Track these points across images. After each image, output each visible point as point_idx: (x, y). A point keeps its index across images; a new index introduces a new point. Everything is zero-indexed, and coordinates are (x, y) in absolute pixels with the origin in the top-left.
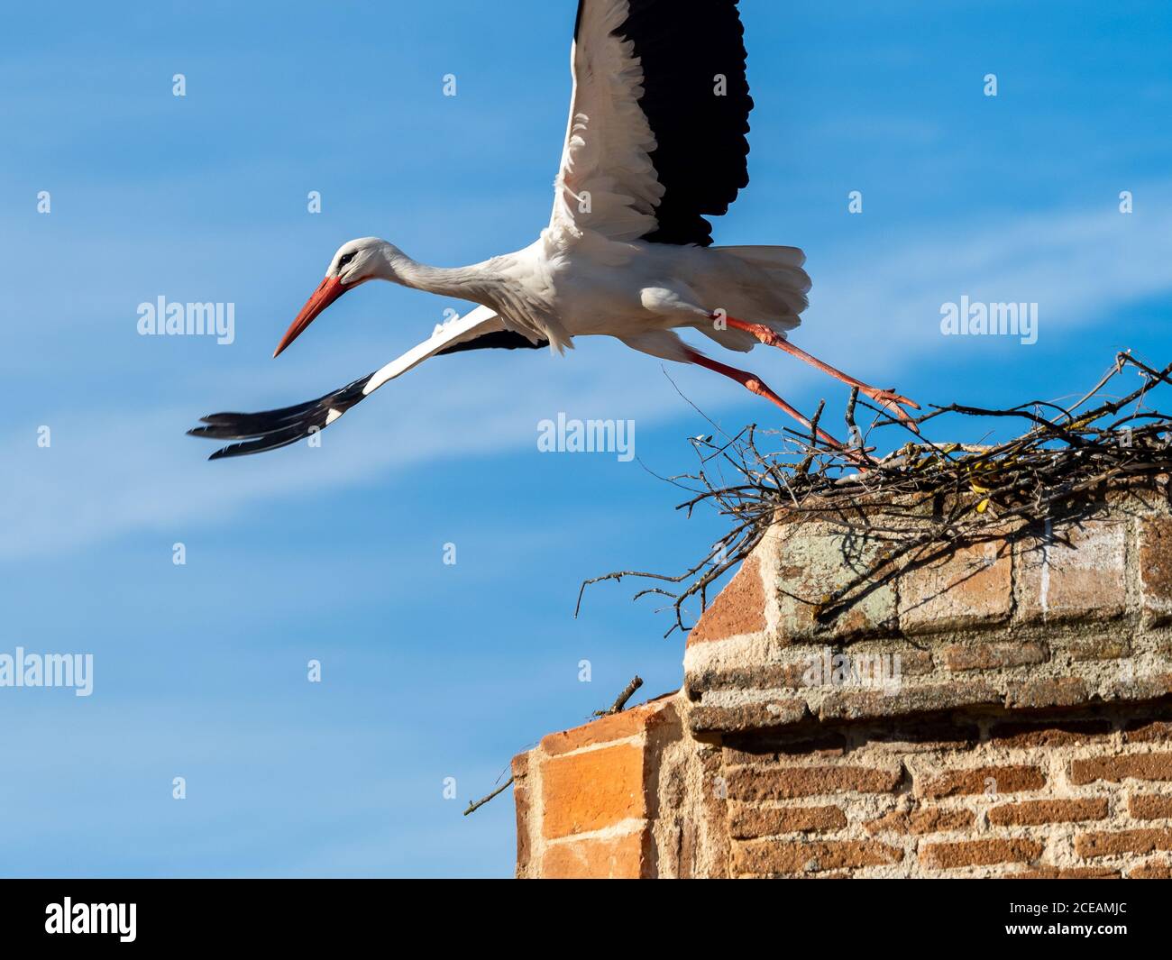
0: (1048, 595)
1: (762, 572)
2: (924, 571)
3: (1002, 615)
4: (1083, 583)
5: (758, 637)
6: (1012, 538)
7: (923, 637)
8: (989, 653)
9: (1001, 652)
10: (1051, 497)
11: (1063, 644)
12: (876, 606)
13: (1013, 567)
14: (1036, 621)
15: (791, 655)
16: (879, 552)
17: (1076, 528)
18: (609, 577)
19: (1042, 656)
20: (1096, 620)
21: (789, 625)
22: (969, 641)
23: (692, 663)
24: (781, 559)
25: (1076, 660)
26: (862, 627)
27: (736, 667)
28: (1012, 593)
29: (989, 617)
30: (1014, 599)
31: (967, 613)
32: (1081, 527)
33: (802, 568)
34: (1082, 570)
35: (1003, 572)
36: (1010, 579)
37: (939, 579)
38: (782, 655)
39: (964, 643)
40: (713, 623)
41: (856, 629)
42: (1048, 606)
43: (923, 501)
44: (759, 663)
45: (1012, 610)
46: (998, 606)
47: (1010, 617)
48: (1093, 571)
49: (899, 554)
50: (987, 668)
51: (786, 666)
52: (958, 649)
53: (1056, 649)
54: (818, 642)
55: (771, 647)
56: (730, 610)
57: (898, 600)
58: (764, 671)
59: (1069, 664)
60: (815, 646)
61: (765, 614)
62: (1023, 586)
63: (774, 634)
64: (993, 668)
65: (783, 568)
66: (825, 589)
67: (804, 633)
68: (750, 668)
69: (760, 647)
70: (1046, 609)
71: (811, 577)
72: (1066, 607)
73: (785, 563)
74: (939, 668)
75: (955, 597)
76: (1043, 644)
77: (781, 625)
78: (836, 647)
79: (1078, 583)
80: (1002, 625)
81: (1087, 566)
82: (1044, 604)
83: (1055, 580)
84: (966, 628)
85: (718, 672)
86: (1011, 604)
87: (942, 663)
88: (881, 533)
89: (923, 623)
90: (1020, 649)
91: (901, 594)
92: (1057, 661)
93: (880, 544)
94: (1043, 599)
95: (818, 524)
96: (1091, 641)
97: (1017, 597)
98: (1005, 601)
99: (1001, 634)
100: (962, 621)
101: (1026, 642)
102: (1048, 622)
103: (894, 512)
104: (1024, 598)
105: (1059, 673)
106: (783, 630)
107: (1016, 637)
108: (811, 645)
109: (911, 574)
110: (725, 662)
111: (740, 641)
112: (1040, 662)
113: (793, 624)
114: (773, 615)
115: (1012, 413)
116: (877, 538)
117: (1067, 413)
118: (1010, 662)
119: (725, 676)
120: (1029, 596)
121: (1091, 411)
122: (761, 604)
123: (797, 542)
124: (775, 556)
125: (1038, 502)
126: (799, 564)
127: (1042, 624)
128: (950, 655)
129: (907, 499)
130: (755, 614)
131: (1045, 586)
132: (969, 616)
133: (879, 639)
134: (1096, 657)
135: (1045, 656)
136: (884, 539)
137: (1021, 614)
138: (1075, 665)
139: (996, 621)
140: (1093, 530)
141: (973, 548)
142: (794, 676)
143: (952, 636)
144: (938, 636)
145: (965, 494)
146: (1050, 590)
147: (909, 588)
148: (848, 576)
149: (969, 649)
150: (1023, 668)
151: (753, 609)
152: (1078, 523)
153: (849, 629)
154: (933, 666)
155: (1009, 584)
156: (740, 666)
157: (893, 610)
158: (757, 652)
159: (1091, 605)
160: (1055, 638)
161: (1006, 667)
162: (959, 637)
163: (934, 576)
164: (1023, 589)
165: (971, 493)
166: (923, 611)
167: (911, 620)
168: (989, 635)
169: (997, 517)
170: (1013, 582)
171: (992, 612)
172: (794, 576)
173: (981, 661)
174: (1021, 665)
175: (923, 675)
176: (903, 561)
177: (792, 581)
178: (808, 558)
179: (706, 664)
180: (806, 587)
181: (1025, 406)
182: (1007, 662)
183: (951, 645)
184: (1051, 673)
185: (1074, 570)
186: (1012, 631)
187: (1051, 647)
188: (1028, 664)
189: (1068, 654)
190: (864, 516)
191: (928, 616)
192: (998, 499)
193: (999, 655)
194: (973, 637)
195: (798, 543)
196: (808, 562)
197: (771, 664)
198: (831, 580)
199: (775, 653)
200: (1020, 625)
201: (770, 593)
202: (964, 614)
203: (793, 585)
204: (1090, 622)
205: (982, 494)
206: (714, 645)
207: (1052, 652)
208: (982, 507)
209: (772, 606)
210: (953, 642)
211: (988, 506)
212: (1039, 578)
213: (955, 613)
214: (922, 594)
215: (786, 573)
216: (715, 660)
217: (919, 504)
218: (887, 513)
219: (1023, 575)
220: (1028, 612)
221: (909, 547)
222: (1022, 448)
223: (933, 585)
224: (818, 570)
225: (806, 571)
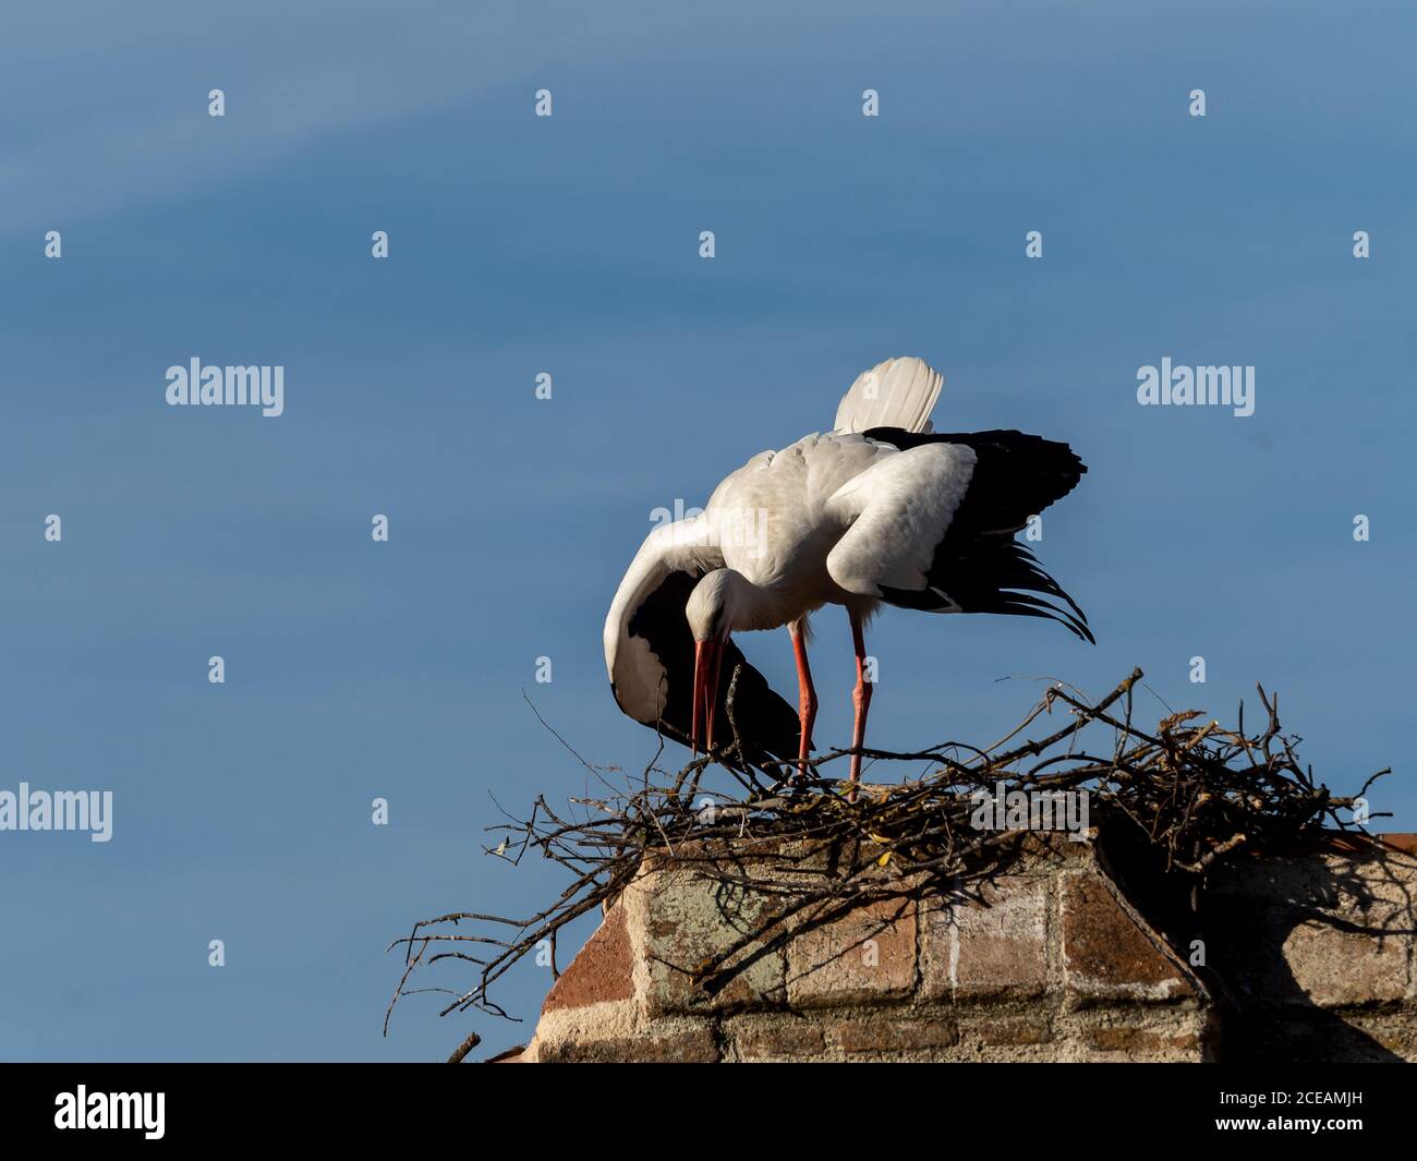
0: (958, 967)
1: (629, 927)
2: (816, 935)
3: (905, 990)
4: (998, 954)
5: (624, 1005)
6: (915, 894)
7: (813, 1012)
8: (889, 1032)
9: (903, 1033)
10: (963, 852)
11: (973, 1026)
12: (762, 976)
13: (918, 932)
14: (944, 998)
15: (663, 1027)
16: (763, 910)
17: (990, 887)
18: (445, 919)
19: (949, 1038)
20: (1012, 999)
21: (661, 992)
22: (867, 1018)
23: (547, 1032)
24: (650, 913)
25: (988, 1044)
26: (745, 998)
27: (598, 1039)
28: (917, 964)
29: (890, 991)
30: (919, 971)
31: (865, 986)
32: (996, 886)
33: (676, 924)
34: (997, 939)
35: (907, 937)
36: (914, 947)
37: (833, 943)
38: (652, 1027)
39: (860, 1020)
40: (573, 987)
41: (737, 1001)
42: (958, 980)
43: (814, 851)
44: (625, 1035)
45: (916, 984)
46: (901, 979)
47: (914, 992)
48: (1009, 941)
49: (790, 912)
50: (887, 1051)
51: (656, 1040)
52: (854, 1026)
53: (966, 1031)
54: (694, 1014)
55: (640, 1017)
56: (592, 971)
57: (786, 967)
58: (631, 1044)
59: (980, 1049)
60: (689, 1018)
61: (634, 977)
62: (929, 956)
63: (644, 1002)
64: (893, 1050)
65: (653, 923)
66: (702, 951)
67: (678, 1001)
68: (615, 1040)
69: (627, 1017)
70: (955, 985)
71: (686, 936)
72: (979, 983)
73: (655, 917)
74: (831, 1048)
75: (851, 966)
76: (950, 1025)
77: (652, 992)
78: (714, 1019)
79: (992, 956)
80: (905, 1001)
81: (1002, 935)
82: (953, 979)
83: (966, 950)
84: (863, 1003)
85: (578, 1045)
86: (915, 977)
87: (835, 1043)
88: (768, 886)
89: (814, 996)
90: (925, 1029)
91: (790, 961)
92: (967, 1044)
93: (765, 899)
94: (952, 972)
95: (694, 872)
96: (1005, 1023)
97: (922, 969)
98: (909, 973)
99: (904, 1011)
100: (859, 996)
101: (932, 1021)
102: (957, 1000)
104: (930, 969)
105: (968, 1058)
106: (654, 998)
107: (920, 1015)
108: (685, 1016)
109: (801, 937)
110: (586, 1033)
111: (604, 1009)
112: (947, 1046)
113: (665, 991)
114: (641, 979)
115: (922, 756)
116: (762, 892)
117: (983, 754)
118: (913, 1044)
119: (586, 1049)
120: (937, 968)
121: (1011, 751)
122: (628, 966)
123: (675, 893)
124: (644, 908)
125: (948, 857)
126: (671, 919)
127: (950, 1001)
128: (844, 1034)
129: (797, 847)
130: (622, 977)
131: (954, 956)
132: (868, 989)
133: (764, 1012)
134: (1010, 1042)
135: (952, 1038)
136: (769, 893)
137: (926, 989)
138: (987, 1049)
139: (898, 997)
140: (1010, 891)
141: (871, 907)
142: (665, 1052)
143: (847, 1012)
144: (832, 1012)
145: (864, 843)
146: (960, 962)
147: (798, 953)
148: (729, 935)
149: (866, 1028)
150: (927, 1051)
151: (619, 971)
152: (991, 881)
153: (730, 1001)
154: (825, 1046)
155: (914, 953)
156: (603, 1038)
157: (780, 979)
158: (624, 1022)
159: (1008, 981)
160: (965, 1018)
161: (908, 1049)
162: (855, 1013)
163: (827, 939)
164: (930, 959)
165: (870, 842)
166: (814, 981)
167: (801, 991)
168: (890, 1012)
169: (901, 873)
170: (918, 951)
171: (893, 986)
172: (665, 934)
173: (879, 1042)
174: (925, 1048)
175: (812, 1055)
176: (791, 922)
177: (664, 940)
178: (682, 912)
179: (564, 1035)
180: (680, 947)
181: (938, 748)
182: (909, 1044)
183: (846, 1022)
184: (959, 1059)
185: (987, 938)
186: (916, 1008)
187: (960, 1028)
188: (932, 1047)
189: (979, 1038)
190: (741, 866)
191: (820, 988)
192: (903, 850)
193: (900, 1035)
194: (871, 1014)
195: (671, 893)
196: (682, 917)
197: (639, 1037)
198: (709, 940)
199: (644, 1025)
200: (926, 1002)
201: (639, 955)
202: (862, 987)
203: (664, 945)
204: (1005, 1001)
205: (884, 844)
206: (573, 1013)
207: (961, 1034)
208: (884, 860)
209: (641, 967)
210: (848, 1019)
211: (890, 860)
212: (948, 947)
213: (851, 985)
214: (814, 960)
215: (658, 929)
216: (575, 1030)
217: (811, 855)
219: (929, 943)
220: (935, 987)
221: (802, 904)
223: (826, 951)
224: (694, 927)
225: (680, 927)
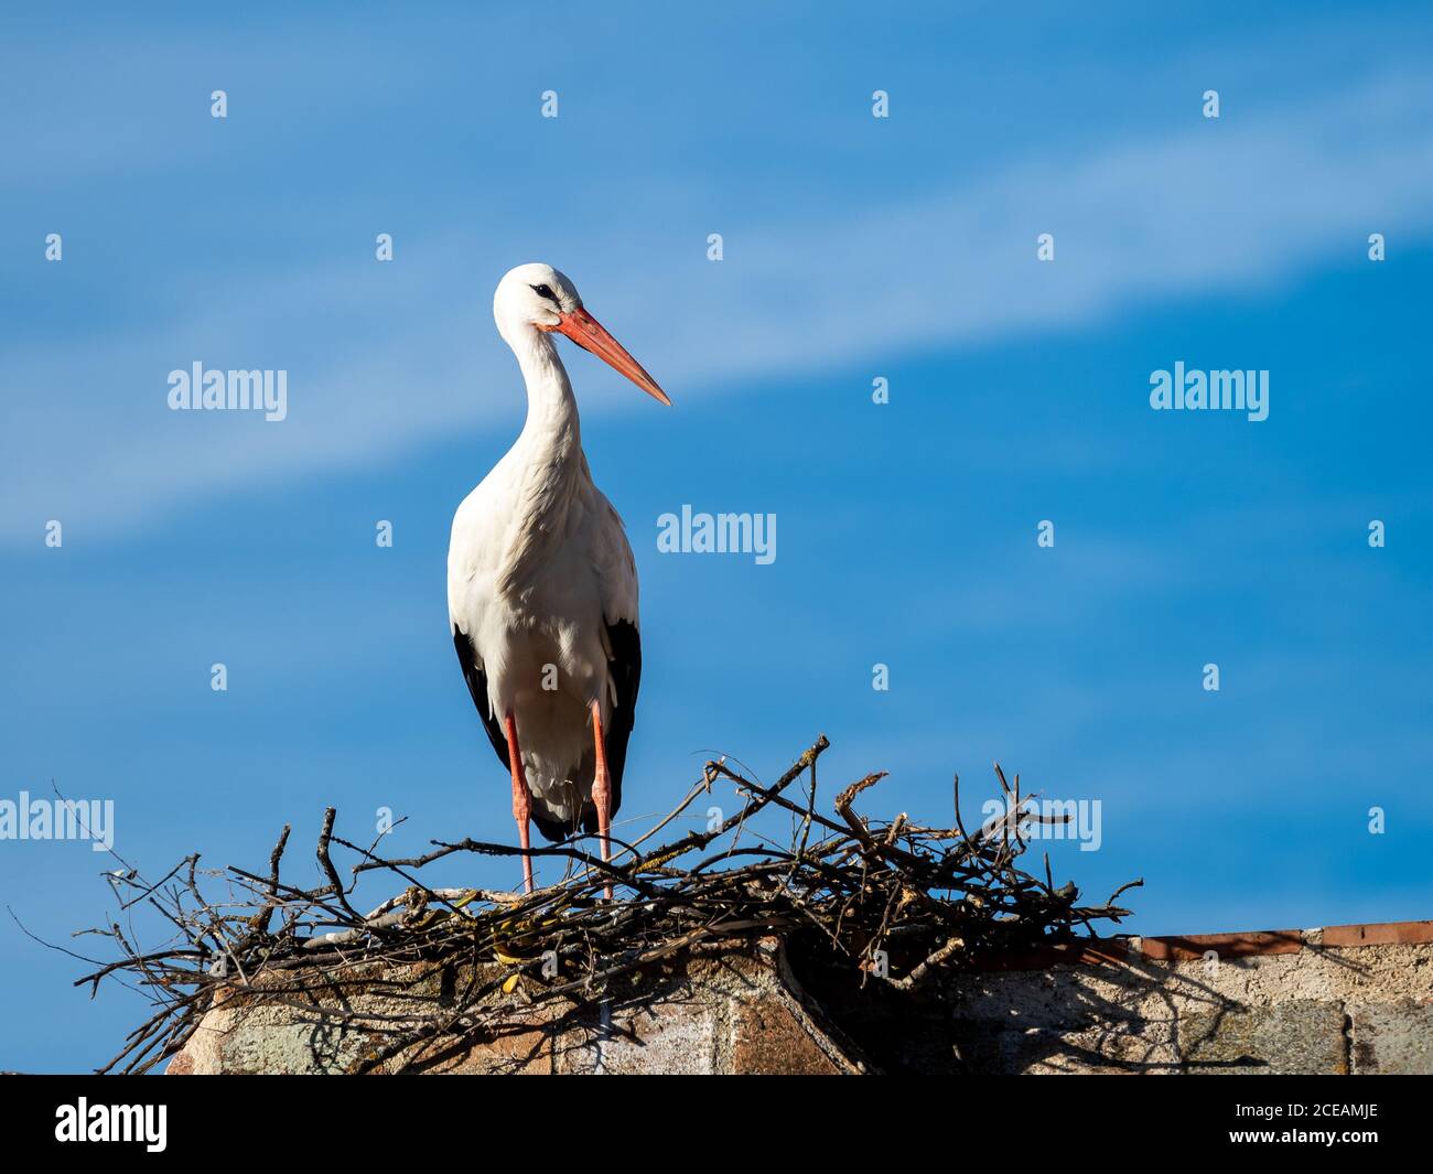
6: (553, 1029)
10: (609, 971)
16: (362, 1050)
17: (645, 1016)
24: (223, 1059)
32: (653, 1015)
43: (427, 975)
49: (390, 1053)
65: (225, 1072)
88: (367, 1021)
93: (365, 1038)
95: (277, 1008)
103: (386, 990)
115: (552, 851)
116: (361, 1029)
117: (631, 849)
121: (668, 845)
123: (246, 1034)
124: (214, 1054)
125: (590, 978)
129: (404, 972)
136: (370, 1031)
140: (669, 1018)
141: (496, 1044)
145: (487, 965)
152: (647, 1008)
165: (495, 964)
169: (529, 1001)
176: (397, 1065)
178: (262, 1057)
190: (342, 997)
192: (531, 972)
195: (248, 1035)
205: (511, 966)
208: (510, 984)
211: (518, 984)
217: (421, 980)
218: (376, 993)
221: (405, 1043)
222: (571, 897)
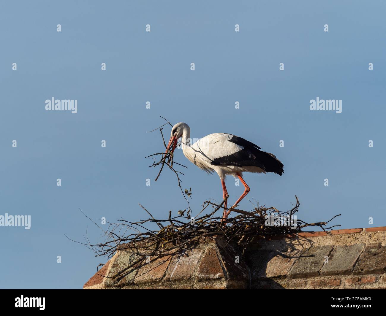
1: (109, 265)
2: (147, 265)
3: (160, 278)
5: (100, 285)
6: (173, 255)
7: (141, 285)
11: (176, 287)
12: (130, 277)
13: (170, 264)
14: (168, 280)
20: (184, 280)
26: (125, 283)
28: (166, 272)
29: (156, 279)
30: (165, 273)
32: (192, 251)
34: (186, 265)
35: (166, 265)
36: (167, 267)
37: (150, 267)
40: (91, 281)
42: (173, 276)
43: (152, 245)
45: (163, 277)
46: (160, 276)
47: (162, 279)
48: (189, 265)
55: (103, 288)
56: (97, 277)
57: (137, 274)
60: (113, 288)
61: (104, 278)
63: (104, 284)
67: (110, 284)
71: (119, 267)
72: (177, 276)
73: (115, 263)
75: (151, 273)
76: (171, 287)
78: (119, 288)
79: (183, 269)
80: (160, 281)
81: (188, 263)
83: (178, 268)
84: (151, 282)
89: (140, 281)
91: (138, 272)
93: (140, 257)
94: (172, 274)
96: (183, 286)
98: (163, 274)
99: (160, 284)
100: (150, 281)
101: (166, 286)
102: (171, 280)
104: (168, 273)
106: (106, 283)
107: (164, 285)
109: (144, 266)
111: (95, 286)
113: (108, 281)
116: (140, 255)
126: (118, 263)
127: (170, 281)
130: (102, 278)
131: (175, 269)
132: (151, 279)
133: (129, 285)
137: (165, 278)
139: (158, 280)
140: (194, 253)
141: (162, 258)
144: (144, 285)
146: (175, 271)
147: (141, 270)
149: (152, 288)
153: (122, 283)
155: (166, 269)
157: (134, 277)
159: (183, 275)
160: (174, 285)
162: (150, 285)
164: (169, 270)
166: (141, 277)
167: (137, 280)
168: (157, 284)
177: (114, 268)
180: (117, 270)
185: (184, 264)
186: (163, 283)
187: (173, 287)
191: (142, 279)
194: (153, 285)
196: (121, 262)
200: (165, 281)
201: (108, 272)
203: (114, 270)
204: (182, 280)
210: (148, 286)
212: (174, 267)
213: (149, 278)
214: (143, 272)
215: (114, 266)
219: (171, 266)
220: (167, 278)
223: (147, 270)
225: (119, 265)
